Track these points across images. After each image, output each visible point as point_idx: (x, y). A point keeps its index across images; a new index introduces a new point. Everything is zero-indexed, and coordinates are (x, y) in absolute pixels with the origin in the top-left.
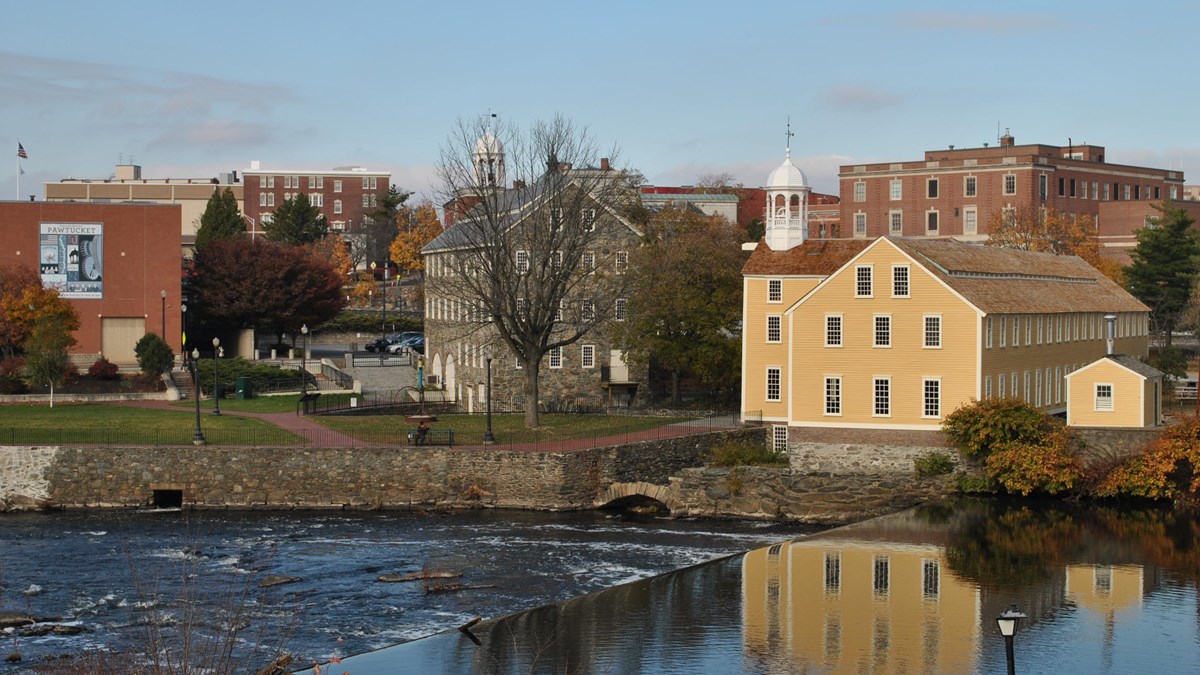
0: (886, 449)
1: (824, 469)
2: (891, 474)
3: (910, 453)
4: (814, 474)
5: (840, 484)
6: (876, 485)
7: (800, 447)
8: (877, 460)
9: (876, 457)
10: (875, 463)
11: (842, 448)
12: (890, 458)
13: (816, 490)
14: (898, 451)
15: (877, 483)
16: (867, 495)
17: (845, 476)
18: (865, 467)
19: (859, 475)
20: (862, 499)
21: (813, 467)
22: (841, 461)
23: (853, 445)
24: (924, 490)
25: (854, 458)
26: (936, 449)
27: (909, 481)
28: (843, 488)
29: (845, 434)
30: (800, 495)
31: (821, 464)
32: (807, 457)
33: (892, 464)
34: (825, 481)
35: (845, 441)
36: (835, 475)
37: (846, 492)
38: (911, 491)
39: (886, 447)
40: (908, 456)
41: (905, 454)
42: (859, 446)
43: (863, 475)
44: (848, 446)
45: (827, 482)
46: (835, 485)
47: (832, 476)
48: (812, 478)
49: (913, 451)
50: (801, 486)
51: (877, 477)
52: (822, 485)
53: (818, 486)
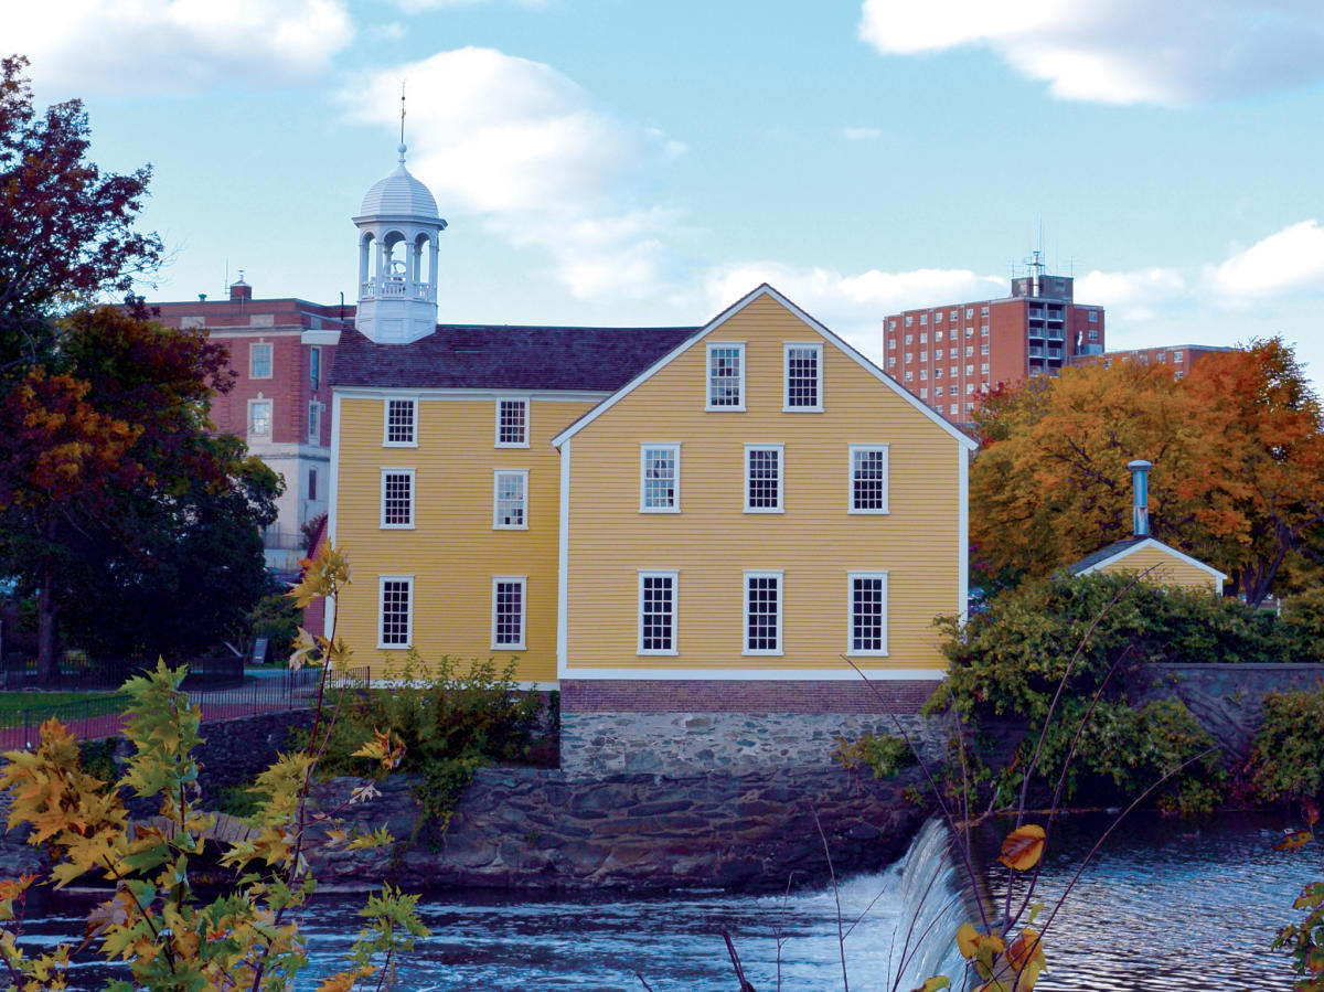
0: (772, 721)
1: (635, 769)
2: (786, 772)
3: (823, 728)
4: (618, 778)
5: (676, 798)
6: (753, 796)
7: (584, 723)
8: (752, 744)
9: (750, 738)
10: (747, 750)
11: (676, 722)
12: (779, 741)
13: (625, 811)
14: (797, 725)
15: (757, 793)
16: (736, 818)
17: (686, 781)
18: (725, 760)
19: (715, 776)
20: (724, 827)
21: (613, 765)
22: (673, 749)
23: (700, 716)
24: (856, 802)
25: (702, 742)
26: (876, 717)
27: (825, 786)
28: (683, 806)
29: (683, 693)
30: (588, 824)
31: (630, 758)
32: (598, 742)
33: (785, 752)
34: (644, 793)
35: (683, 707)
36: (665, 779)
37: (690, 813)
38: (827, 805)
39: (772, 716)
40: (817, 735)
41: (811, 730)
42: (713, 716)
43: (726, 776)
44: (689, 717)
45: (648, 793)
46: (665, 800)
47: (657, 780)
48: (614, 787)
49: (828, 723)
50: (592, 804)
51: (757, 778)
52: (636, 799)
53: (627, 805)
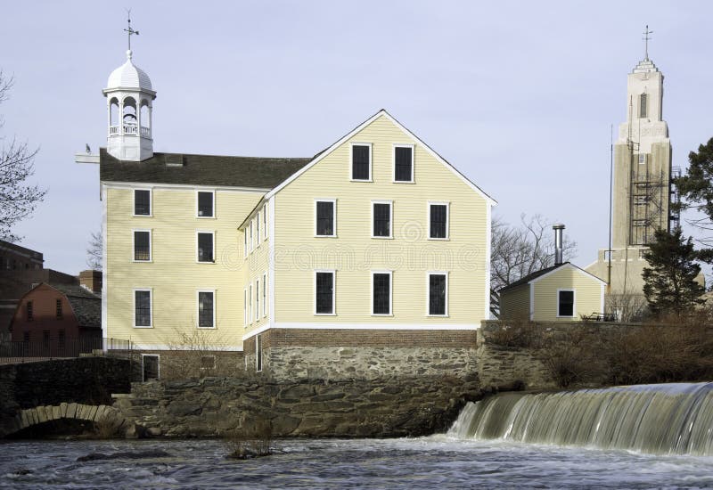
0: (386, 352)
1: (312, 376)
2: (395, 377)
3: (414, 355)
4: (305, 381)
5: (336, 392)
6: (377, 391)
7: (285, 352)
8: (375, 364)
9: (374, 360)
10: (373, 367)
11: (335, 352)
12: (391, 362)
13: (309, 399)
14: (399, 353)
15: (380, 389)
16: (369, 402)
17: (343, 383)
18: (361, 372)
19: (357, 380)
20: (362, 407)
21: (301, 375)
22: (334, 366)
23: (348, 348)
24: (433, 394)
25: (349, 362)
26: (441, 350)
27: (417, 385)
28: (341, 396)
29: (338, 336)
30: (291, 406)
31: (310, 371)
32: (292, 363)
33: (393, 368)
34: (319, 389)
35: (338, 344)
36: (330, 382)
37: (344, 399)
38: (417, 396)
39: (387, 349)
40: (410, 359)
41: (407, 356)
42: (355, 349)
43: (364, 380)
44: (342, 349)
45: (321, 389)
46: (330, 393)
47: (326, 383)
48: (303, 386)
49: (416, 353)
50: (291, 395)
51: (380, 381)
52: (315, 393)
53: (310, 395)
